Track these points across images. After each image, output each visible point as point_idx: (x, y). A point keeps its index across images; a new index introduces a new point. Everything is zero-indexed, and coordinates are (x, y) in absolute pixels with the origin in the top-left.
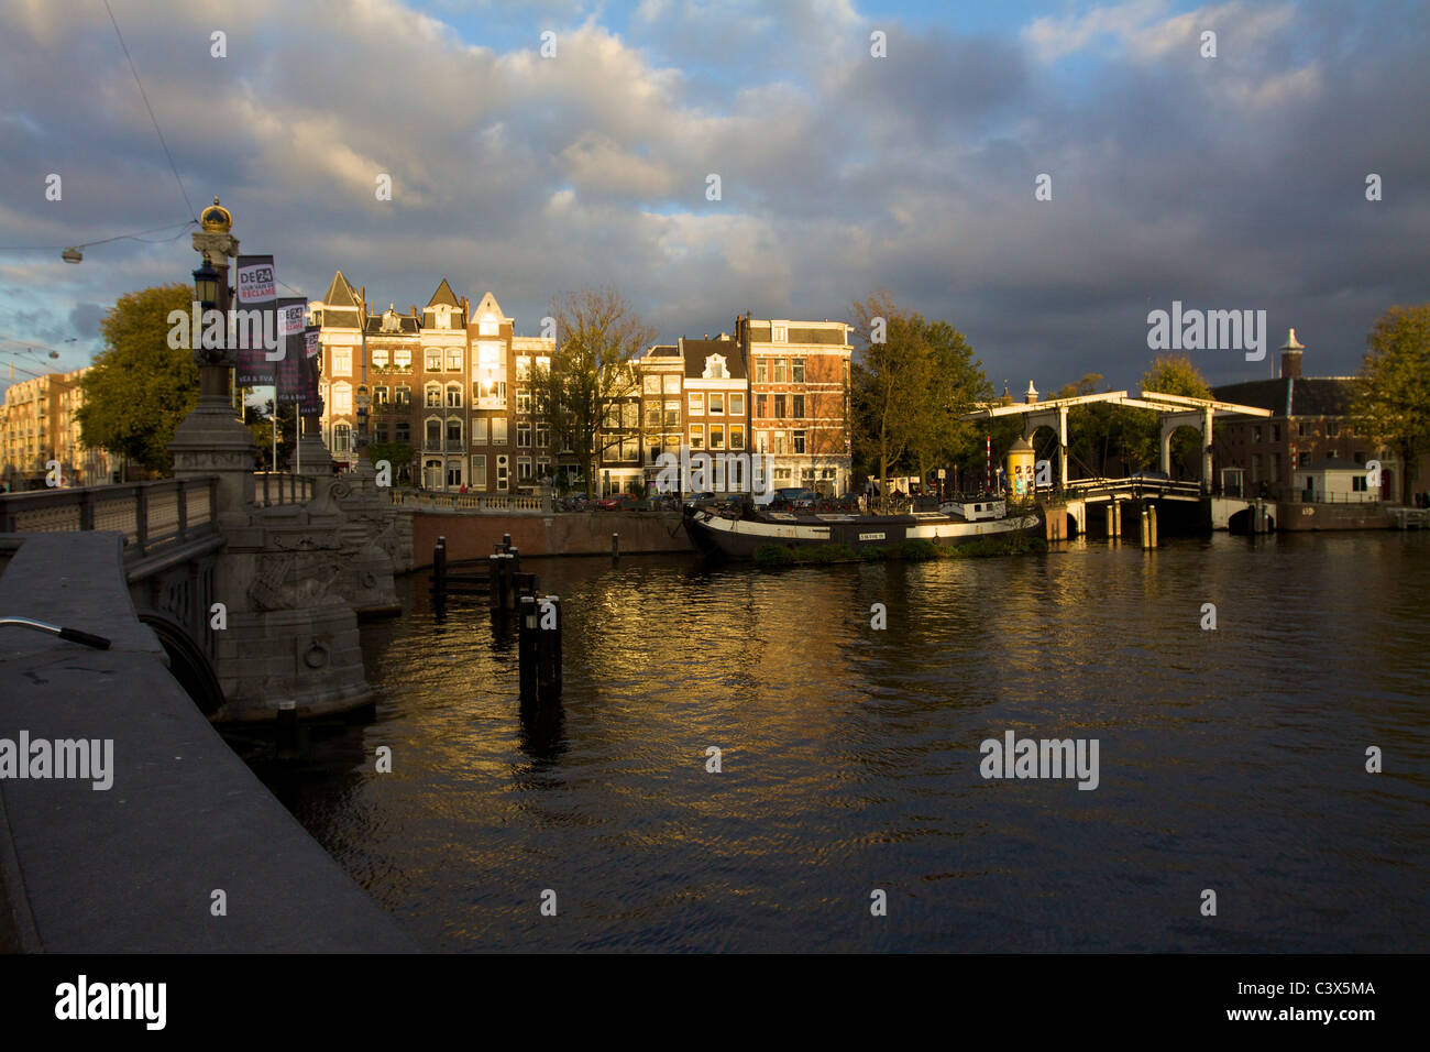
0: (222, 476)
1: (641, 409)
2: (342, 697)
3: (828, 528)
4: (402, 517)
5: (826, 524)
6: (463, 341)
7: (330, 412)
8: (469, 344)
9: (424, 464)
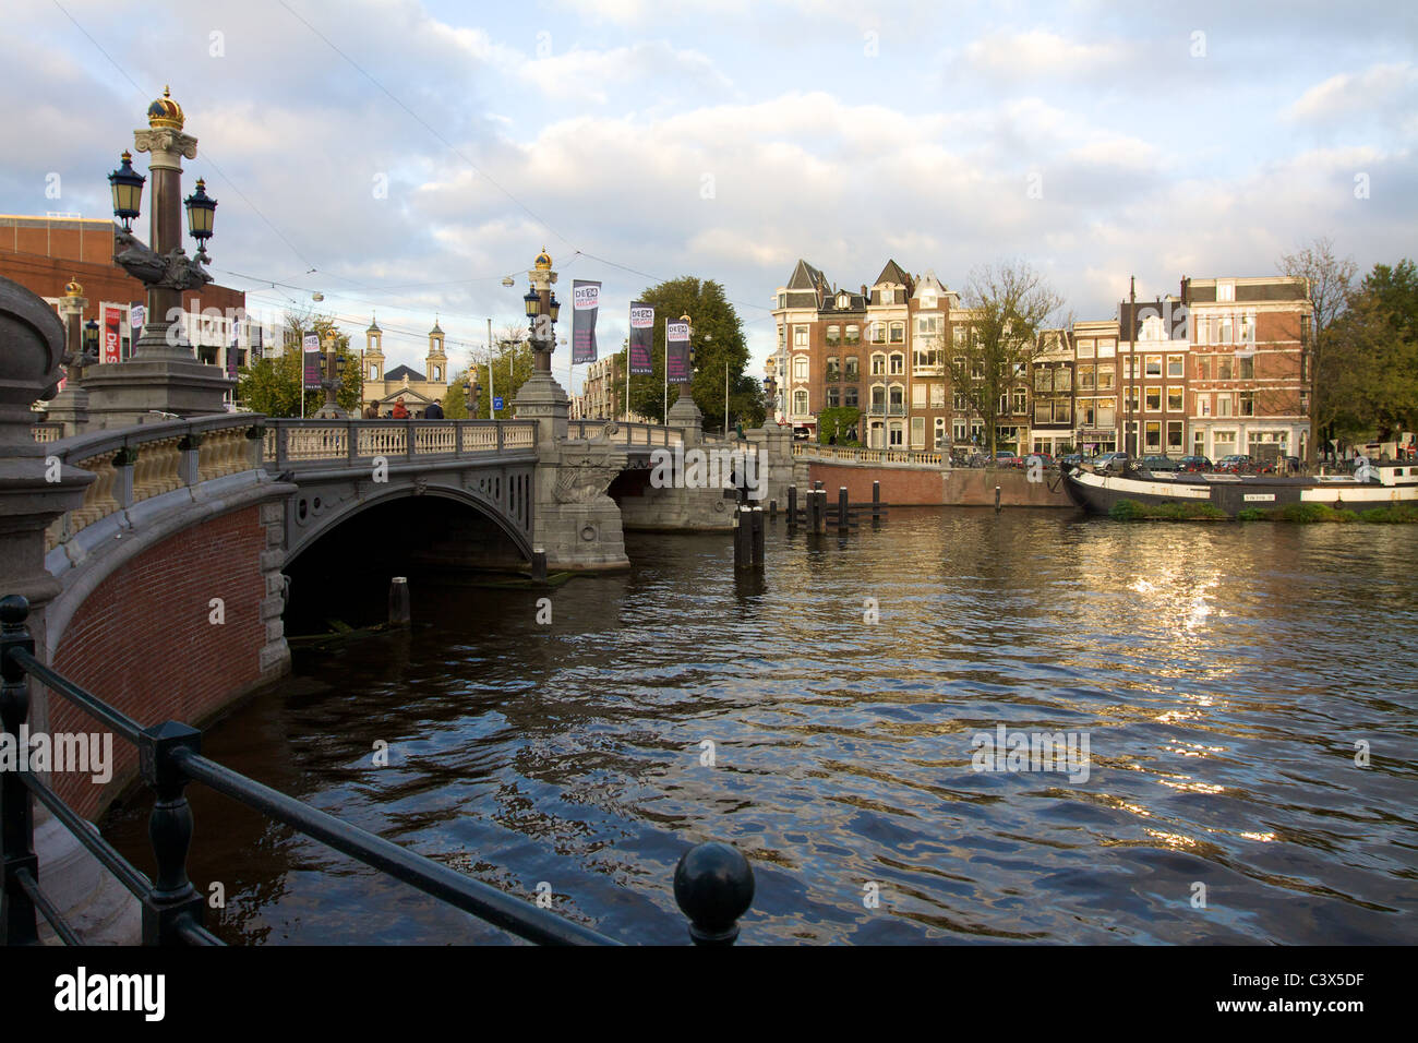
0: (541, 419)
1: (1073, 373)
2: (604, 561)
3: (1209, 488)
4: (798, 466)
5: (1208, 484)
6: (905, 315)
7: (791, 380)
8: (910, 317)
9: (869, 426)
